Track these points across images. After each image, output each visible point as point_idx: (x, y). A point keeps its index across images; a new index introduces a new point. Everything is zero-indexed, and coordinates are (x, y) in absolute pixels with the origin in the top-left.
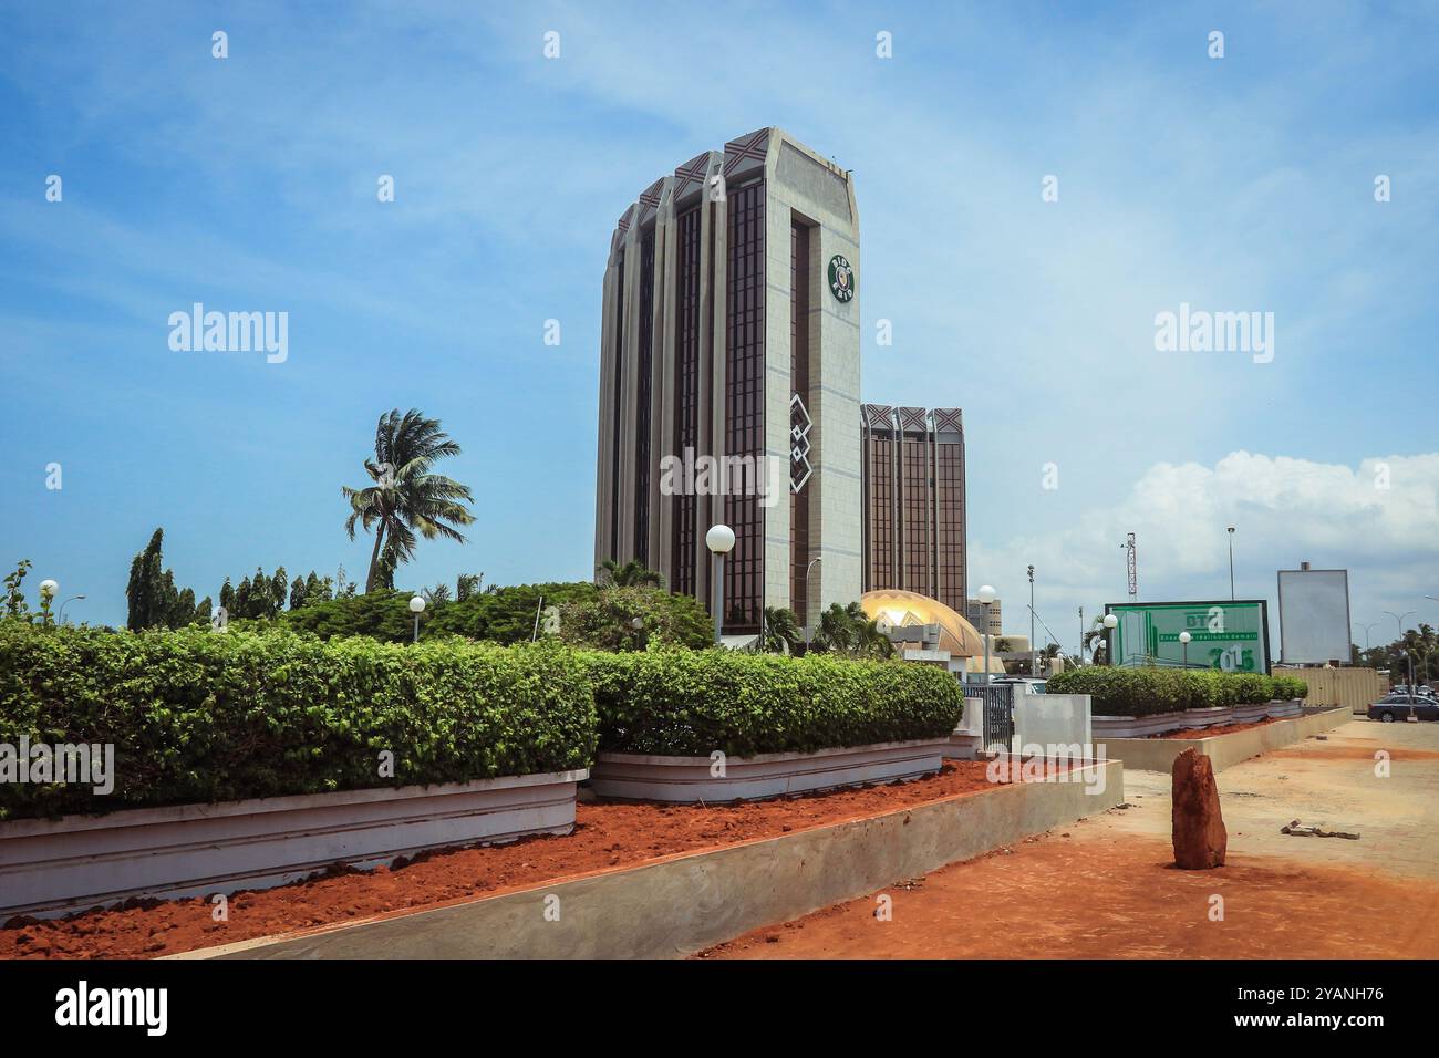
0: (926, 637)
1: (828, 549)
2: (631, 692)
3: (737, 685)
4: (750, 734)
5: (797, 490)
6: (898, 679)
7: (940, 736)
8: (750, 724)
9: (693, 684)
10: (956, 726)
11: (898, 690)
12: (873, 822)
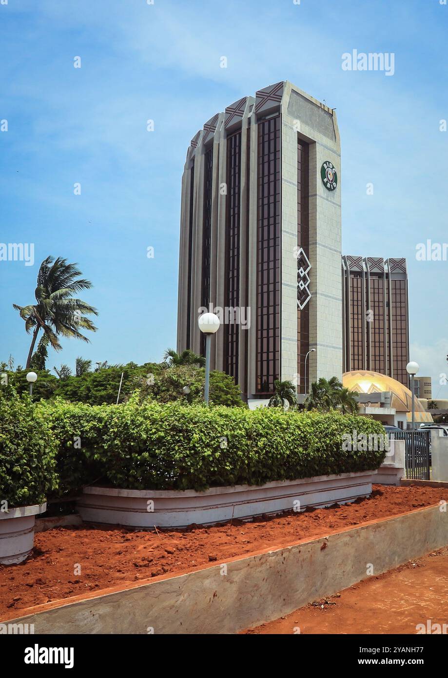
0: (383, 400)
1: (321, 345)
2: (105, 437)
3: (190, 431)
4: (201, 472)
5: (302, 307)
6: (334, 427)
7: (369, 469)
8: (201, 464)
9: (154, 430)
10: (382, 462)
11: (334, 435)
12: (289, 551)
